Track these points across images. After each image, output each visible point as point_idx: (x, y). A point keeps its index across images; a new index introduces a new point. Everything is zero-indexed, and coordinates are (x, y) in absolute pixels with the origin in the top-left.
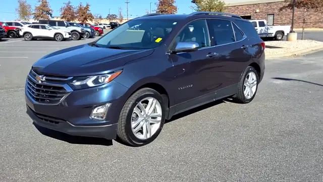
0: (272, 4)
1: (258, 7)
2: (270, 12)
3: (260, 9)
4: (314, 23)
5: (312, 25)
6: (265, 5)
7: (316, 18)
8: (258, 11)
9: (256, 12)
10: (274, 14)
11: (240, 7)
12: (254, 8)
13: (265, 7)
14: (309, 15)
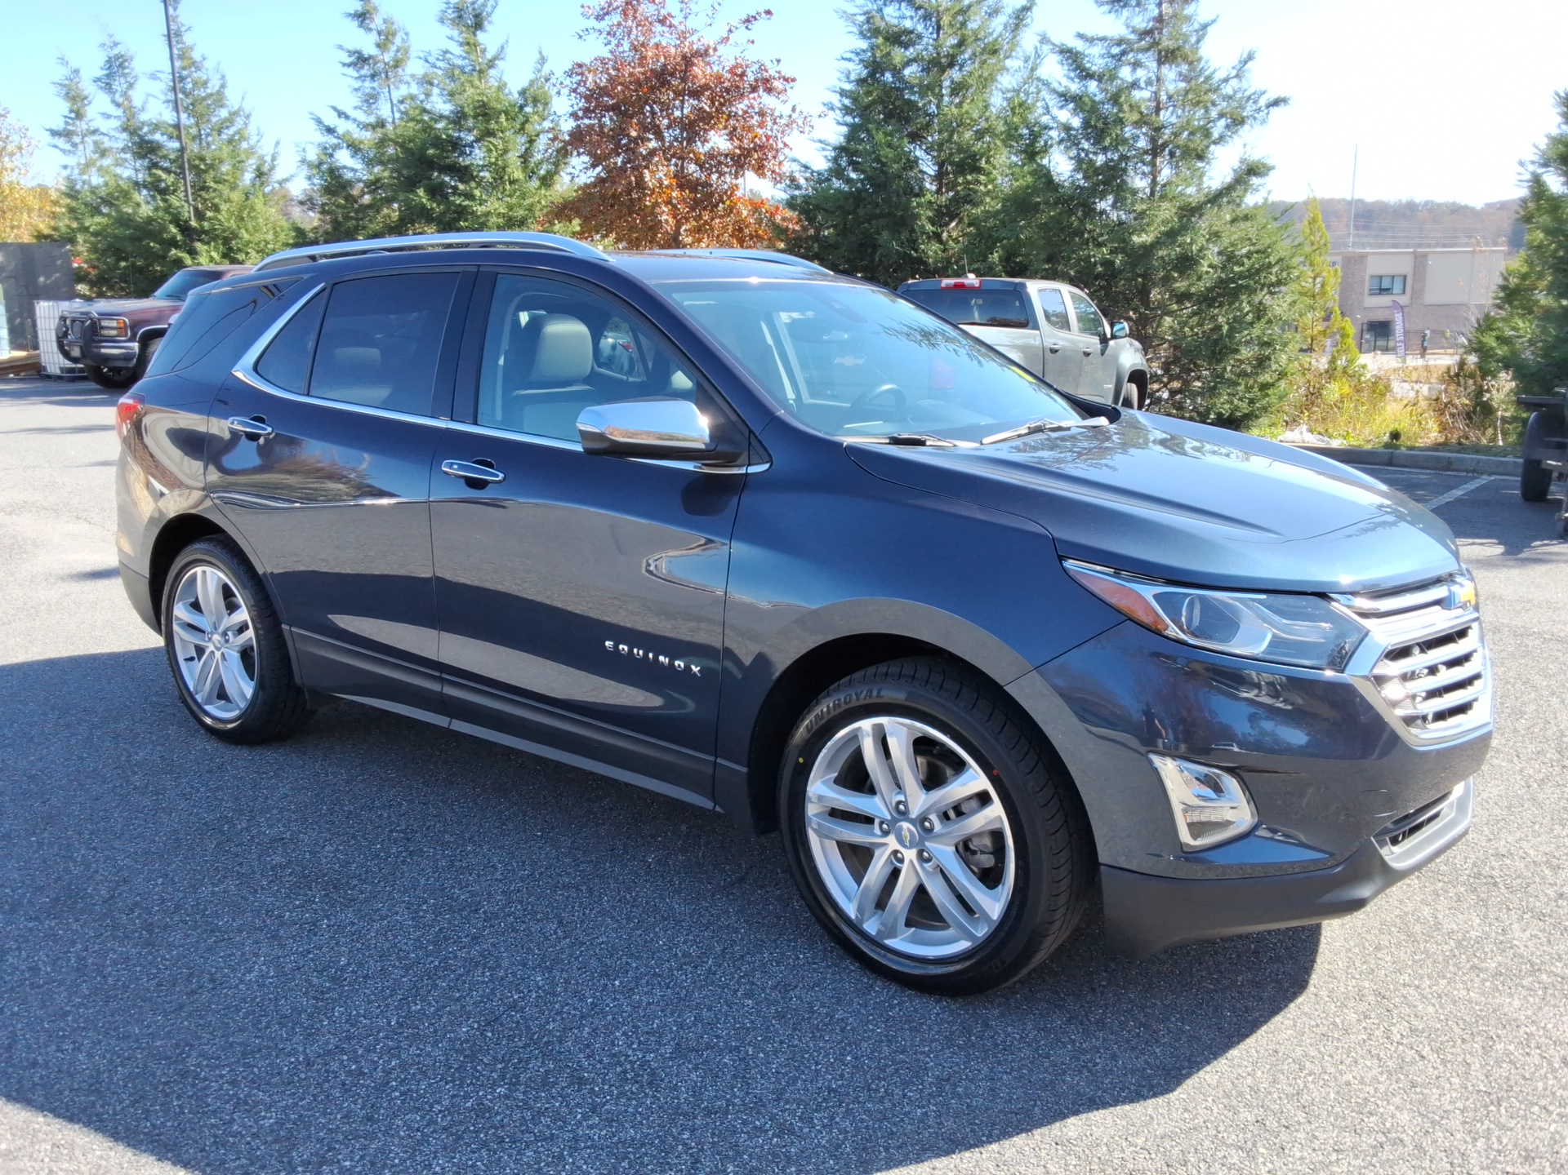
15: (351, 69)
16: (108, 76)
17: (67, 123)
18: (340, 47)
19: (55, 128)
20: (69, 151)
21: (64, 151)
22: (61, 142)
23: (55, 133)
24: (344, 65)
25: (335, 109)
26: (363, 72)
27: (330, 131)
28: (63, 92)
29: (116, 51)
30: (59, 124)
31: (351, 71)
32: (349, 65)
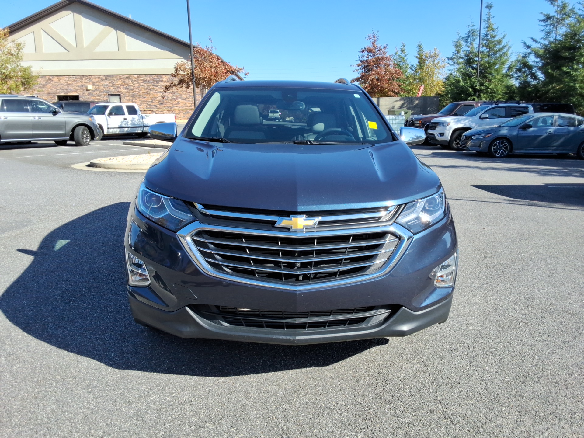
0: (114, 77)
1: (90, 81)
2: (113, 91)
3: (93, 84)
4: (184, 112)
5: (182, 114)
6: (102, 79)
7: (185, 104)
8: (90, 87)
9: (87, 90)
10: (119, 95)
11: (55, 80)
12: (83, 83)
13: (102, 82)
14: (175, 100)
15: (542, 22)
16: (467, 36)
17: (453, 55)
18: (542, 13)
19: (449, 57)
20: (452, 65)
21: (450, 65)
22: (451, 62)
23: (449, 59)
24: (540, 21)
25: (532, 38)
26: (547, 23)
27: (528, 47)
28: (455, 44)
29: (472, 28)
30: (450, 55)
31: (543, 23)
32: (542, 21)
